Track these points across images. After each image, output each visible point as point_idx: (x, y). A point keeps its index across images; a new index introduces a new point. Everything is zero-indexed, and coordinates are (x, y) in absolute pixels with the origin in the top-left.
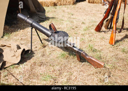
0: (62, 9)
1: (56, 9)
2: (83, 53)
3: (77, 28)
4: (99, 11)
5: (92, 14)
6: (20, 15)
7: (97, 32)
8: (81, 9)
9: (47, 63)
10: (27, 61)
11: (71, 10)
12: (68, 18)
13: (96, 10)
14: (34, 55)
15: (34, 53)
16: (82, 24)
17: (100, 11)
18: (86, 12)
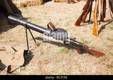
0: (33, 9)
1: (27, 9)
2: (85, 46)
3: (58, 24)
4: (66, 8)
5: (62, 11)
6: (10, 17)
7: (78, 26)
8: (50, 8)
9: (51, 60)
10: (29, 62)
11: (42, 9)
12: (44, 17)
13: (63, 7)
14: (33, 54)
15: (32, 53)
16: (60, 21)
17: (68, 8)
18: (56, 10)
